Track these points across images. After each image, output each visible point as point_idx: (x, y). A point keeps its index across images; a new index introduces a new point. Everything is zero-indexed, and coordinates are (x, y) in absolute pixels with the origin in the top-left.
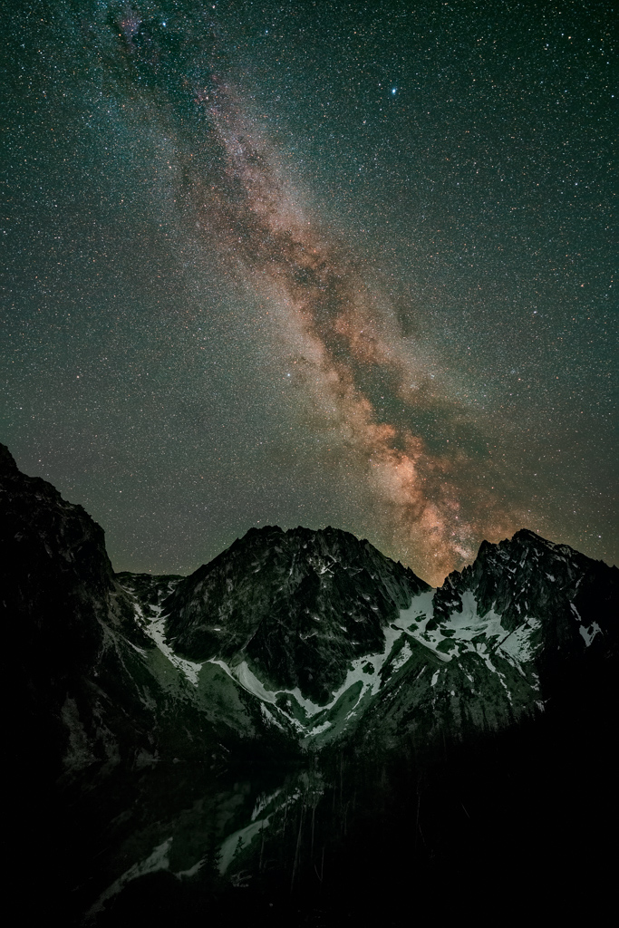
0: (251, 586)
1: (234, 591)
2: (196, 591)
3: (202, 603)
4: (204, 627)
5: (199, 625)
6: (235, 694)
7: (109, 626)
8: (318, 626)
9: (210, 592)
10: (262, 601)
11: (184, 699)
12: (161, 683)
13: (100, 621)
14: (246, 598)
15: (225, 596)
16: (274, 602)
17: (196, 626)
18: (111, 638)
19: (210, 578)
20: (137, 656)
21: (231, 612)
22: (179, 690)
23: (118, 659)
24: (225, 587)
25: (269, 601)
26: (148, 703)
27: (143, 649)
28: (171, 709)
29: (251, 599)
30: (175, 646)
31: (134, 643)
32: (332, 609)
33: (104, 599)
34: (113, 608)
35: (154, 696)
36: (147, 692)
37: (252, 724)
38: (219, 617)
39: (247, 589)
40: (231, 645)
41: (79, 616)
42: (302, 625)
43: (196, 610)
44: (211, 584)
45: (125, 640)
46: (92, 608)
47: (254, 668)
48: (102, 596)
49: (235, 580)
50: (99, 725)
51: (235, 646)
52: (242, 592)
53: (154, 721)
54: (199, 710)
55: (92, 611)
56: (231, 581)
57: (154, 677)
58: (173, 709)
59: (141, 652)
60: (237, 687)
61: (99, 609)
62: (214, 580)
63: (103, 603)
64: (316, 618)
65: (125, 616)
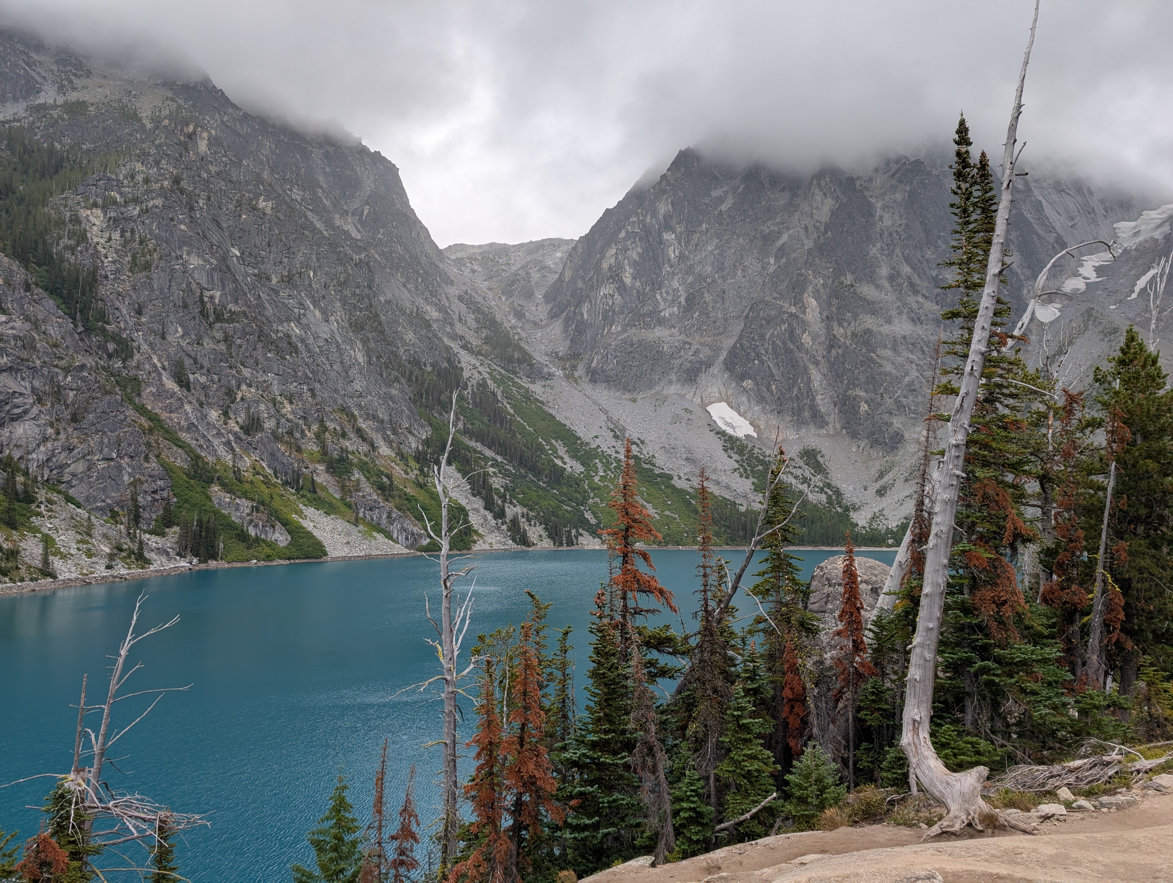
0: (716, 241)
1: (682, 257)
2: (605, 266)
3: (622, 288)
4: (636, 334)
5: (624, 331)
6: (717, 445)
7: (464, 347)
8: (874, 309)
9: (635, 264)
10: (744, 269)
12: (580, 434)
13: (447, 341)
14: (709, 269)
15: (666, 269)
16: (772, 269)
17: (618, 333)
18: (475, 368)
19: (629, 235)
20: (528, 396)
21: (682, 300)
22: (614, 444)
23: (498, 401)
24: (662, 250)
25: (760, 269)
26: (568, 466)
27: (533, 382)
28: (609, 473)
29: (721, 268)
30: (587, 373)
31: (515, 373)
32: (906, 269)
33: (440, 301)
34: (460, 316)
35: (575, 456)
36: (562, 450)
37: (755, 490)
38: (660, 312)
39: (709, 249)
40: (691, 362)
41: (410, 336)
42: (838, 308)
43: (613, 303)
44: (633, 249)
45: (499, 368)
46: (426, 320)
47: (744, 399)
48: (436, 297)
49: (681, 233)
50: (504, 501)
51: (701, 363)
52: (699, 257)
53: (585, 492)
54: (657, 471)
55: (427, 324)
56: (673, 236)
57: (565, 425)
58: (612, 473)
59: (532, 387)
60: (718, 433)
61: (437, 320)
62: (637, 239)
63: (441, 309)
64: (867, 291)
65: (485, 328)
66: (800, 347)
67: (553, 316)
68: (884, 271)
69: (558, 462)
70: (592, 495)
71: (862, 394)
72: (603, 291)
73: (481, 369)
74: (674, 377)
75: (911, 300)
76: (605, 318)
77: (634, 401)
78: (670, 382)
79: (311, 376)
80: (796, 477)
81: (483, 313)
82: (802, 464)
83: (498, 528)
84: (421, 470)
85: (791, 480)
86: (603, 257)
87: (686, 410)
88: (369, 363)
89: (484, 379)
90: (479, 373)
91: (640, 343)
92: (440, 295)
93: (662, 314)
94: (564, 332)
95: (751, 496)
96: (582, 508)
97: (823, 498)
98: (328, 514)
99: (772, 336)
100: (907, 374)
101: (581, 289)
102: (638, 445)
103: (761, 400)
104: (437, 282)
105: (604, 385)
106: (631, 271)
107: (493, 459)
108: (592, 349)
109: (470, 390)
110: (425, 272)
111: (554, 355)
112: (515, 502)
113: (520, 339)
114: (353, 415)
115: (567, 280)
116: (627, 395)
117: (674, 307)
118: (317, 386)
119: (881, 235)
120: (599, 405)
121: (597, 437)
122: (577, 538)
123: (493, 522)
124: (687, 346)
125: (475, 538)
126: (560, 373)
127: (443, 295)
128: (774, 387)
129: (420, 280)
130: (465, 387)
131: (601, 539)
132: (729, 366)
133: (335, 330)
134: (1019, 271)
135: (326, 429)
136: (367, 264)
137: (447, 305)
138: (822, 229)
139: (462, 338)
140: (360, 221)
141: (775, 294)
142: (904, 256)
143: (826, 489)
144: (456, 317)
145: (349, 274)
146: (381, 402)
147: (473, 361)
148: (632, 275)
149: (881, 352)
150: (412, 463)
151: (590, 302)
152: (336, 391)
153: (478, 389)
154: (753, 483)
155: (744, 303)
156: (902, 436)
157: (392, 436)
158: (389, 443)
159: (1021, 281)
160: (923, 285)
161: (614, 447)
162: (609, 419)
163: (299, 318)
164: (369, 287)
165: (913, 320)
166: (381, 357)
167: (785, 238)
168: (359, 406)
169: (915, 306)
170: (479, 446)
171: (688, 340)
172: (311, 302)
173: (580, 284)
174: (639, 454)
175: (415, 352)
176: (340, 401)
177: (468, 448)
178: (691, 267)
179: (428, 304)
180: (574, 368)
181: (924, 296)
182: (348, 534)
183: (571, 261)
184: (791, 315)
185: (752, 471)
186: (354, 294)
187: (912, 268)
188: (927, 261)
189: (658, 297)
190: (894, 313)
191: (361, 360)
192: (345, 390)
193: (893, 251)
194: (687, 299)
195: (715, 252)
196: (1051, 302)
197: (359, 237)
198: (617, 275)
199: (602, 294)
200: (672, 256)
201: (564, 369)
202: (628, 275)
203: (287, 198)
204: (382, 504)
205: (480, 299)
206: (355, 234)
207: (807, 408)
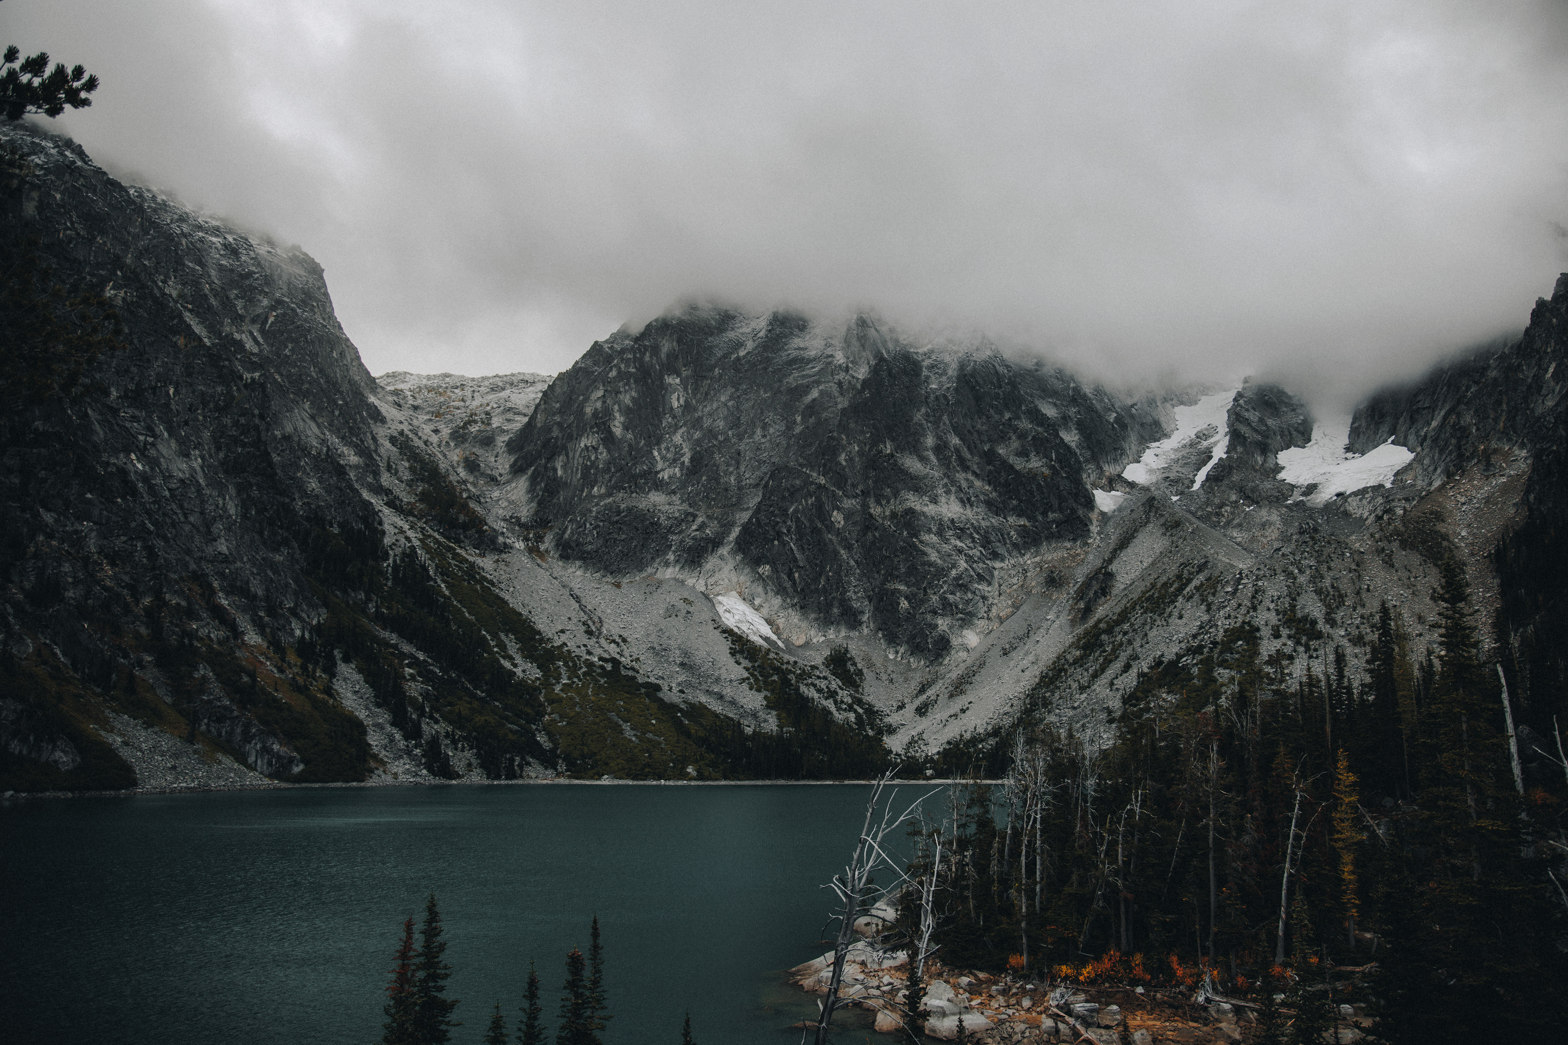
0: (730, 390)
1: (687, 407)
2: (588, 410)
3: (609, 439)
4: (622, 499)
5: (610, 495)
6: (723, 647)
7: (390, 504)
8: (918, 485)
9: (627, 411)
10: (765, 427)
11: (601, 659)
12: (540, 627)
13: (366, 495)
14: (721, 424)
15: (667, 420)
16: (798, 429)
17: (602, 497)
18: (402, 531)
19: (621, 375)
20: (472, 571)
21: (686, 459)
22: (586, 641)
23: (429, 578)
24: (663, 396)
25: (783, 428)
26: (520, 669)
27: (482, 555)
28: (576, 680)
29: (735, 423)
30: (557, 545)
31: (458, 541)
32: (955, 441)
33: (362, 441)
34: (388, 463)
35: (529, 654)
36: (512, 647)
37: (768, 707)
38: (658, 472)
39: (723, 399)
40: (694, 538)
41: (313, 485)
42: (875, 482)
43: (597, 458)
44: (626, 392)
45: (436, 535)
46: (339, 464)
47: (760, 589)
48: (357, 436)
49: (687, 377)
50: (422, 714)
51: (708, 540)
52: (709, 408)
53: (541, 705)
54: (640, 680)
55: (341, 471)
56: (678, 381)
57: (521, 614)
58: (580, 680)
59: (480, 561)
60: (724, 632)
61: (357, 467)
62: (632, 381)
63: (363, 451)
64: (912, 464)
65: (422, 480)
66: (830, 527)
67: (517, 470)
68: (930, 441)
69: (507, 664)
70: (549, 710)
71: (902, 588)
72: (584, 442)
73: (410, 534)
74: (671, 557)
75: (961, 476)
76: (585, 476)
77: (618, 586)
78: (667, 564)
79: (152, 528)
80: (819, 691)
81: (422, 461)
82: (827, 673)
83: (409, 753)
84: (304, 668)
85: (812, 693)
86: (587, 399)
87: (685, 600)
88: (245, 516)
89: (413, 548)
90: (408, 539)
91: (630, 510)
92: (365, 434)
93: (660, 476)
94: (528, 492)
95: (762, 715)
96: (534, 727)
97: (852, 717)
98: (148, 725)
99: (796, 511)
100: (954, 566)
101: (557, 438)
102: (618, 644)
103: (781, 591)
104: (362, 417)
105: (578, 563)
106: (622, 419)
107: (412, 656)
108: (566, 514)
109: (391, 561)
110: (346, 403)
111: (514, 521)
112: (437, 716)
113: (469, 497)
114: (210, 585)
115: (539, 425)
116: (610, 579)
117: (675, 467)
118: (160, 543)
119: (926, 398)
120: (571, 590)
121: (563, 631)
122: (521, 766)
123: (402, 744)
124: (690, 519)
125: (373, 764)
126: (520, 545)
127: (368, 434)
128: (796, 575)
129: (337, 413)
130: (386, 556)
131: (556, 770)
132: (742, 546)
133: (198, 469)
134: (1078, 451)
135: (166, 603)
136: (263, 386)
137: (373, 447)
138: (859, 386)
139: (388, 492)
140: (262, 331)
141: (801, 460)
142: (952, 425)
143: (855, 707)
144: (382, 465)
145: (233, 397)
146: (255, 571)
147: (401, 523)
148: (623, 424)
149: (926, 537)
150: (292, 658)
151: (567, 456)
152: (188, 552)
153: (402, 560)
154: (766, 698)
155: (764, 469)
156: (948, 641)
157: (267, 619)
158: (260, 627)
159: (1080, 462)
160: (974, 462)
161: (585, 646)
162: (583, 608)
163: (145, 448)
164: (262, 417)
165: (962, 501)
166: (266, 510)
167: (815, 394)
168: (222, 575)
169: (964, 485)
170: (394, 639)
171: (692, 510)
172: (166, 429)
173: (556, 433)
174: (618, 657)
175: (319, 507)
176: (193, 566)
177: (375, 639)
178: (700, 419)
179: (345, 445)
180: (540, 539)
181: (974, 473)
182: (176, 756)
183: (545, 403)
184: (820, 486)
185: (765, 682)
186: (236, 423)
187: (961, 439)
188: (979, 433)
189: (656, 453)
190: (940, 491)
191: (232, 511)
192: (203, 551)
193: (940, 418)
194: (692, 460)
195: (730, 404)
196: (1112, 489)
197: (256, 350)
198: (604, 423)
199: (582, 445)
200: (675, 404)
201: (526, 539)
202: (617, 424)
203: (156, 291)
204: (236, 713)
205: (420, 444)
206: (249, 345)
207: (836, 604)
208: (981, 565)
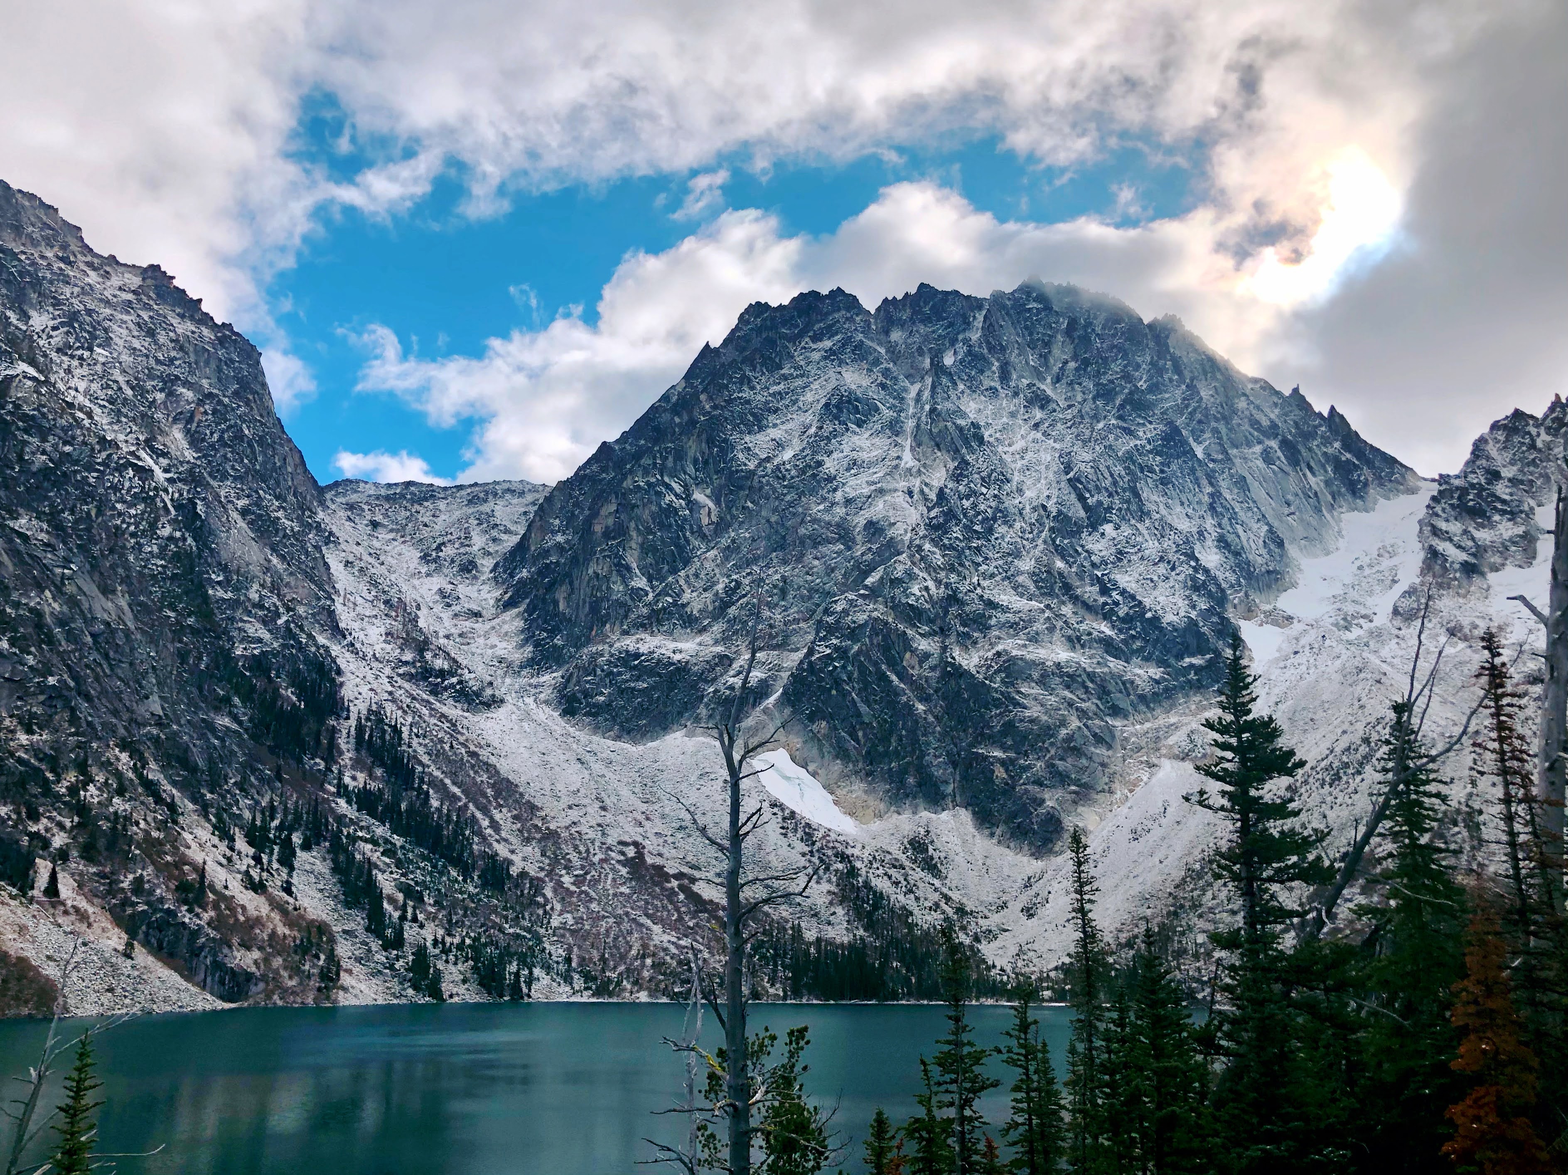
1: (720, 524)
2: (597, 528)
3: (624, 564)
5: (625, 634)
8: (1014, 622)
11: (620, 841)
20: (455, 734)
22: (600, 819)
26: (520, 856)
27: (465, 710)
31: (436, 693)
36: (509, 829)
37: (833, 903)
47: (815, 752)
54: (671, 869)
57: (516, 785)
65: (388, 616)
66: (902, 674)
67: (507, 603)
68: (1026, 564)
69: (502, 851)
71: (998, 754)
72: (593, 568)
73: (375, 684)
74: (702, 713)
75: (1067, 608)
76: (594, 612)
78: (696, 721)
80: (895, 883)
81: (386, 592)
82: (904, 860)
83: (390, 967)
84: (257, 859)
85: (886, 886)
86: (595, 515)
89: (379, 702)
90: (372, 690)
91: (650, 654)
92: (315, 559)
93: (688, 610)
94: (522, 629)
96: (541, 931)
97: (939, 917)
99: (859, 653)
100: (1063, 723)
101: (558, 564)
102: (640, 823)
103: (842, 754)
105: (585, 720)
106: (641, 539)
107: (388, 841)
109: (353, 718)
112: (422, 918)
114: (142, 756)
115: (534, 546)
116: (627, 738)
117: (706, 597)
118: (81, 702)
119: (1021, 509)
121: (570, 807)
122: (528, 983)
123: (381, 956)
124: (727, 662)
126: (513, 696)
127: (320, 561)
128: (860, 734)
129: (281, 534)
130: (347, 713)
131: (572, 984)
132: (791, 696)
134: (1219, 574)
137: (325, 576)
138: (934, 495)
139: (346, 632)
140: (187, 432)
141: (862, 589)
142: (1054, 544)
143: (943, 905)
144: (338, 597)
146: (195, 735)
147: (363, 671)
148: (642, 545)
150: (243, 845)
151: (571, 585)
152: (115, 713)
153: (368, 718)
154: (829, 891)
155: (817, 600)
156: (1059, 820)
157: (209, 796)
158: (203, 806)
159: (1222, 589)
160: (1083, 587)
161: (599, 825)
163: (62, 583)
165: (1069, 639)
169: (1073, 618)
171: (727, 651)
173: (556, 556)
174: (639, 839)
175: (263, 652)
176: (121, 731)
177: (342, 821)
178: (735, 539)
179: (292, 574)
181: (1085, 603)
183: (541, 517)
184: (888, 622)
187: (1067, 562)
188: (1089, 552)
189: (683, 582)
190: (1041, 627)
191: (167, 661)
192: (133, 712)
193: (1039, 535)
194: (728, 589)
195: (774, 519)
196: (1266, 623)
198: (618, 544)
199: (590, 571)
200: (705, 521)
202: (634, 546)
204: (181, 918)
205: (383, 571)
207: (912, 770)
208: (1097, 722)
